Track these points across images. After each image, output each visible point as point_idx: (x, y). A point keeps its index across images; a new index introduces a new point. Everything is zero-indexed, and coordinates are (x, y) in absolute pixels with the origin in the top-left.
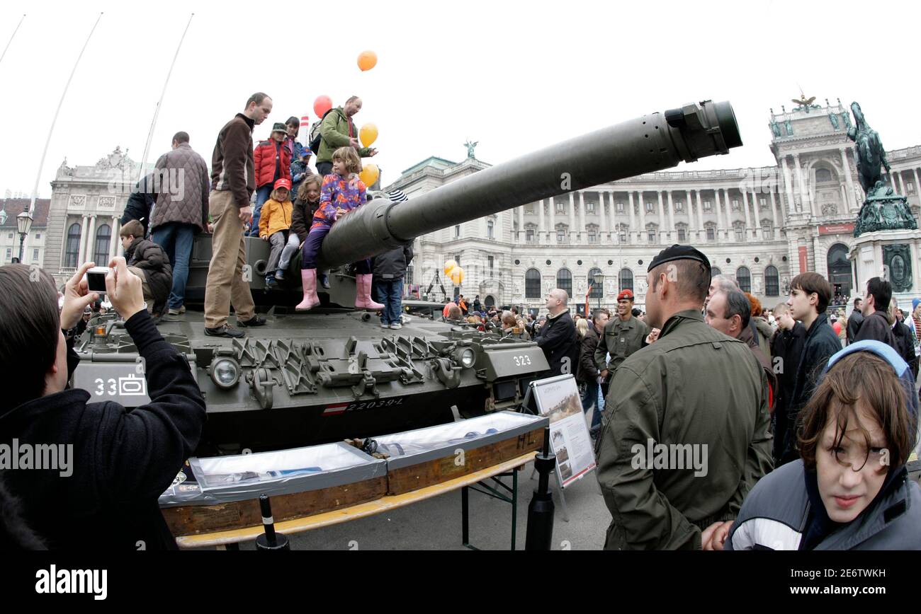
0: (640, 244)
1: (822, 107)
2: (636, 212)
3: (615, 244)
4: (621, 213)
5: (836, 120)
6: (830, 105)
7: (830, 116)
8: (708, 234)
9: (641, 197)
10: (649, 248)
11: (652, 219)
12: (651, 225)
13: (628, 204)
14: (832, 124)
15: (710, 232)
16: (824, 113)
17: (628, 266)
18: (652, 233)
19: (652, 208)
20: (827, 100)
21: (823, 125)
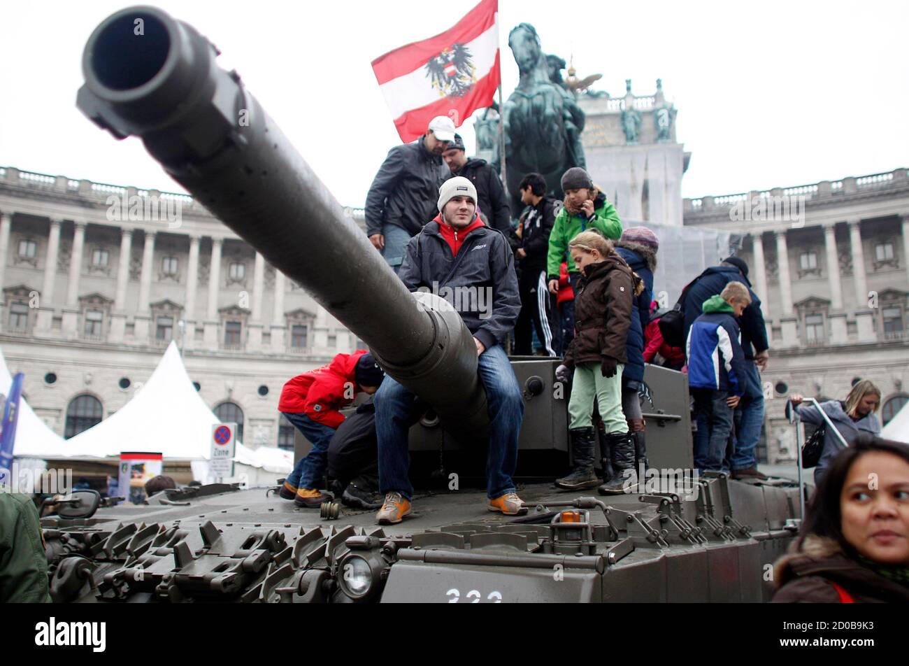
0: (129, 342)
1: (612, 96)
2: (135, 274)
3: (70, 337)
4: (99, 273)
5: (636, 123)
6: (633, 91)
7: (623, 116)
8: (294, 335)
9: (149, 244)
10: (149, 353)
11: (168, 292)
12: (167, 307)
13: (118, 254)
14: (625, 131)
15: (299, 331)
16: (612, 107)
17: (94, 389)
18: (165, 322)
19: (174, 270)
20: (628, 82)
21: (602, 133)
